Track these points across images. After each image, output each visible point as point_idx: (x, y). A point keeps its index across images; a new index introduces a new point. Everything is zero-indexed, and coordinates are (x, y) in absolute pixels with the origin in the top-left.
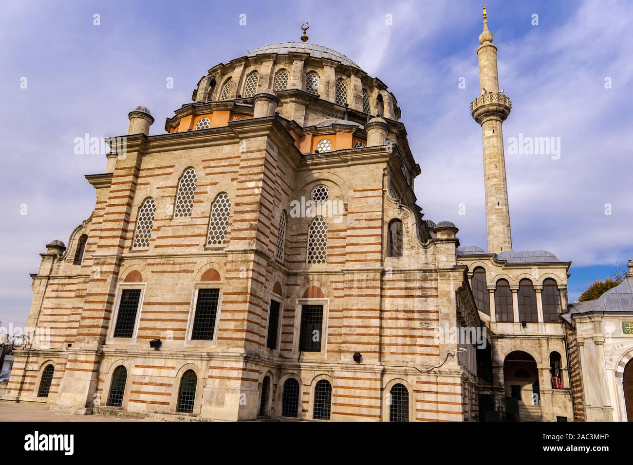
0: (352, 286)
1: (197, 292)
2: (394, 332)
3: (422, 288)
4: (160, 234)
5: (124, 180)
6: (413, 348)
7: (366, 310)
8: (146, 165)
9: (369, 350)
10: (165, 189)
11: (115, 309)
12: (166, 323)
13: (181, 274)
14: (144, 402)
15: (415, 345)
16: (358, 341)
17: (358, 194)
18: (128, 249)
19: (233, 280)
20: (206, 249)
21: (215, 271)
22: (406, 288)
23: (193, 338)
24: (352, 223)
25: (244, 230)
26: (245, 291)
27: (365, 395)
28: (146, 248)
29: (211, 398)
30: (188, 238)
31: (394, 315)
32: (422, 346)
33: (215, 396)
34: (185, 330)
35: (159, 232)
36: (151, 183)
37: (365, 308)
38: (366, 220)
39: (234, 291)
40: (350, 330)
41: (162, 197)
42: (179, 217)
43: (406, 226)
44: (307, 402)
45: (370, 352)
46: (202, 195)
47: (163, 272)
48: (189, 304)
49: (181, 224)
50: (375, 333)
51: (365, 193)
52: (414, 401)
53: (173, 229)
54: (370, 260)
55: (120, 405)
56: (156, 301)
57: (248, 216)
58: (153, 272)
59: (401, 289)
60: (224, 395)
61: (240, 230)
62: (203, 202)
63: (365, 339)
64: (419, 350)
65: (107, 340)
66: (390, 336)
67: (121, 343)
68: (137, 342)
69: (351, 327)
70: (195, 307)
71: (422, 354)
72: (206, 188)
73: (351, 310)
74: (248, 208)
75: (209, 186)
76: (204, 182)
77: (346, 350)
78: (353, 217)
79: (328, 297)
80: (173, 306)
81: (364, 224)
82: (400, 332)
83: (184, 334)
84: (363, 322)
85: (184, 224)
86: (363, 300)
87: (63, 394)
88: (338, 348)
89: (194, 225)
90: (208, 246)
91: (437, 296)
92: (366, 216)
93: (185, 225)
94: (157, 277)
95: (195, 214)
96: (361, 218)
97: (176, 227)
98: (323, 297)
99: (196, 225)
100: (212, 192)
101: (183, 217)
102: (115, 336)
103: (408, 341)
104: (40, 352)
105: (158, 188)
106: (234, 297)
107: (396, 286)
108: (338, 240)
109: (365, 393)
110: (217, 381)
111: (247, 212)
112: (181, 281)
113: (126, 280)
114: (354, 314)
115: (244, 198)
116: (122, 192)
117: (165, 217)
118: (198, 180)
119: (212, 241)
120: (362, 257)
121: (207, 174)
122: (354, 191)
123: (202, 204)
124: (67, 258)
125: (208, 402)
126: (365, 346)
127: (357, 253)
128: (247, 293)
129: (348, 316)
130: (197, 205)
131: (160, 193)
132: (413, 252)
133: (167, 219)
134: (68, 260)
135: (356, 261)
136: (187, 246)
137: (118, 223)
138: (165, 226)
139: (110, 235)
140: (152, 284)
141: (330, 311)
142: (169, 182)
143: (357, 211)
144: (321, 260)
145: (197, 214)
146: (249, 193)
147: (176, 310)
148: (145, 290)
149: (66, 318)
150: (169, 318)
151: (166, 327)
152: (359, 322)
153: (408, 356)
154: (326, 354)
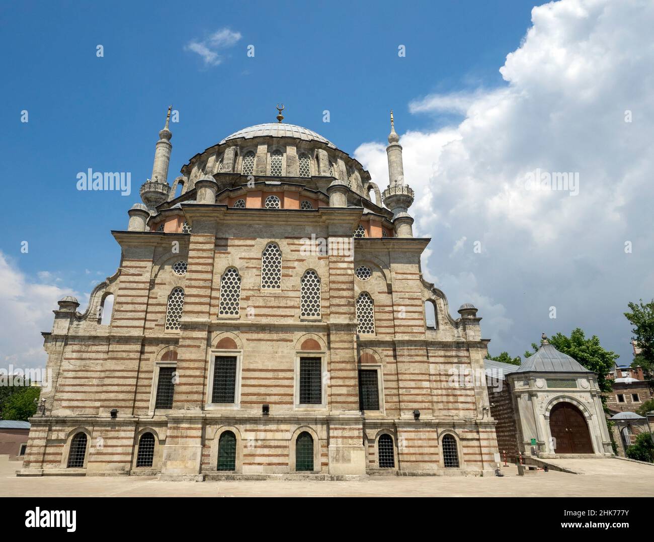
0: (403, 354)
1: (298, 360)
2: (440, 392)
3: (457, 356)
4: (250, 303)
5: (204, 248)
6: (456, 404)
7: (418, 374)
8: (223, 234)
9: (424, 407)
10: (248, 261)
11: (210, 375)
12: (272, 388)
13: (279, 342)
14: (259, 464)
15: (457, 402)
16: (413, 400)
17: (400, 276)
18: (216, 316)
19: (339, 350)
20: (302, 321)
21: (315, 341)
22: (445, 356)
23: (301, 402)
24: (397, 300)
25: (343, 305)
26: (353, 360)
27: (425, 445)
28: (234, 315)
29: (337, 456)
30: (281, 309)
31: (438, 378)
32: (462, 403)
33: (341, 454)
34: (292, 395)
35: (249, 301)
36: (232, 253)
37: (416, 372)
38: (409, 299)
39: (341, 360)
40: (406, 391)
41: (247, 267)
42: (266, 288)
43: (439, 306)
44: (373, 454)
45: (425, 409)
46: (290, 270)
47: (260, 340)
48: (292, 371)
49: (271, 295)
50: (427, 393)
51: (405, 276)
52: (461, 446)
53: (264, 300)
54: (416, 333)
55: (234, 469)
56: (256, 368)
57: (345, 293)
58: (247, 340)
59: (441, 357)
60: (350, 453)
61: (339, 305)
62: (291, 276)
63: (419, 398)
64: (461, 406)
65: (206, 406)
66: (437, 396)
67: (223, 408)
68: (242, 407)
69: (406, 388)
70: (298, 373)
71: (463, 410)
72: (294, 263)
73: (405, 374)
74: (344, 286)
75: (297, 262)
76: (290, 257)
77: (405, 407)
78: (397, 295)
79: (381, 362)
80: (276, 373)
81: (407, 302)
82: (444, 392)
83: (292, 399)
84: (416, 384)
85: (274, 295)
86: (414, 366)
87: (169, 463)
88: (395, 406)
89: (286, 297)
90: (302, 317)
91: (469, 363)
92: (409, 295)
93: (275, 297)
94: (254, 344)
95: (285, 286)
96: (405, 297)
97: (267, 298)
98: (377, 363)
99: (288, 297)
100: (301, 269)
101: (271, 288)
102: (213, 401)
103: (451, 399)
104: (67, 419)
105: (240, 258)
106: (343, 366)
107: (436, 354)
108: (384, 314)
109: (424, 443)
110: (340, 440)
111: (343, 290)
112: (280, 350)
113: (218, 347)
114: (407, 377)
115: (338, 277)
116: (204, 259)
117: (253, 287)
118: (283, 255)
119: (306, 313)
120: (409, 330)
121: (292, 251)
122: (396, 273)
123: (291, 278)
124: (89, 317)
125: (335, 460)
126: (420, 404)
127: (404, 326)
128: (355, 361)
129: (403, 379)
130: (286, 278)
131: (244, 263)
132: (447, 327)
133: (256, 290)
134: (90, 318)
135: (404, 333)
136: (282, 316)
137: (204, 290)
138: (254, 296)
139: (196, 301)
140: (249, 351)
141: (384, 374)
142: (252, 253)
143: (400, 290)
144: (370, 331)
145: (287, 287)
146: (343, 273)
147: (280, 377)
148: (242, 357)
149: (95, 382)
150: (274, 384)
151: (272, 392)
152: (413, 384)
153: (453, 411)
154: (385, 412)
